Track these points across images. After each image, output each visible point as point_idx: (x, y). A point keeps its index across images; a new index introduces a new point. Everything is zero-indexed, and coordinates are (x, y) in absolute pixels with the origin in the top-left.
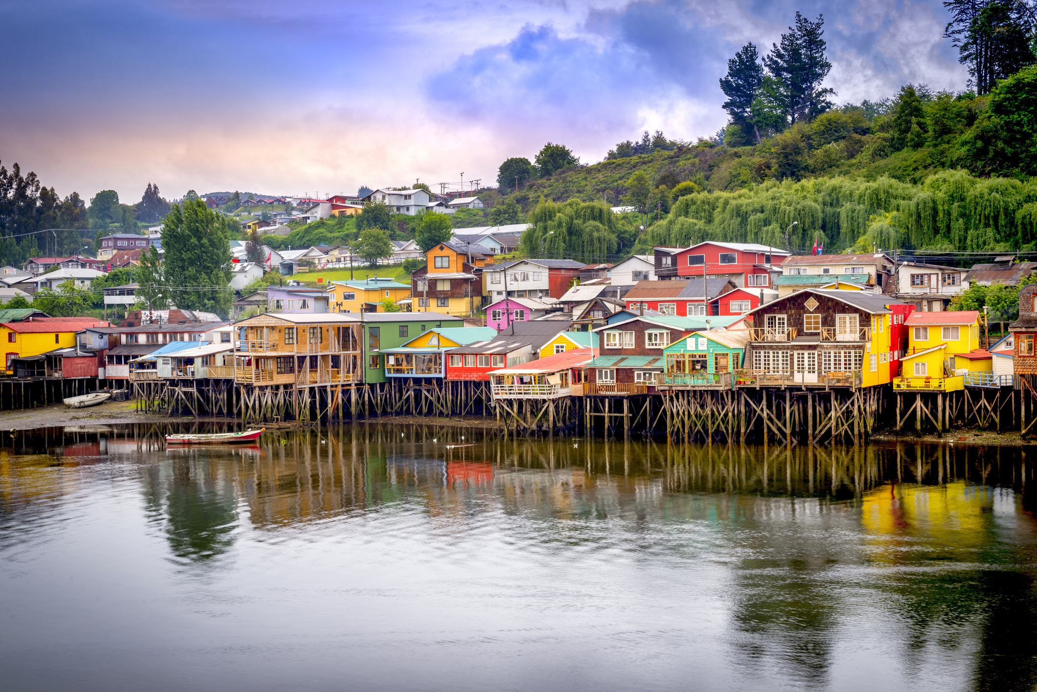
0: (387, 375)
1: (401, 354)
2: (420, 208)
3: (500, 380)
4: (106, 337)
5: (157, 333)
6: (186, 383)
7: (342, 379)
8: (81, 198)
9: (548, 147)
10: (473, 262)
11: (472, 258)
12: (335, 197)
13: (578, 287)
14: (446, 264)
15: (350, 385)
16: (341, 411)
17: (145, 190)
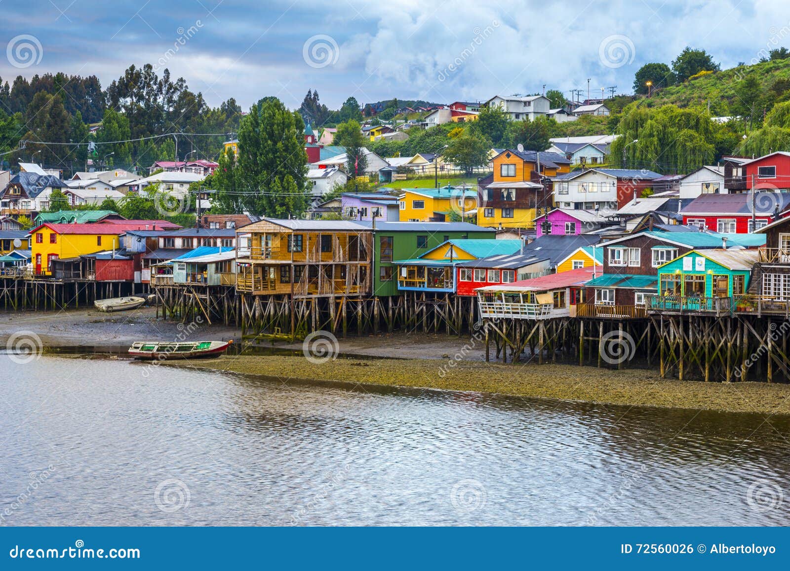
0: (400, 288)
1: (413, 266)
2: (539, 116)
3: (489, 297)
4: (144, 241)
5: (192, 238)
6: (201, 290)
7: (347, 290)
8: (237, 104)
9: (686, 52)
10: (541, 171)
11: (541, 166)
12: (456, 104)
13: (638, 200)
14: (512, 173)
15: (357, 297)
16: (345, 324)
17: (304, 97)
